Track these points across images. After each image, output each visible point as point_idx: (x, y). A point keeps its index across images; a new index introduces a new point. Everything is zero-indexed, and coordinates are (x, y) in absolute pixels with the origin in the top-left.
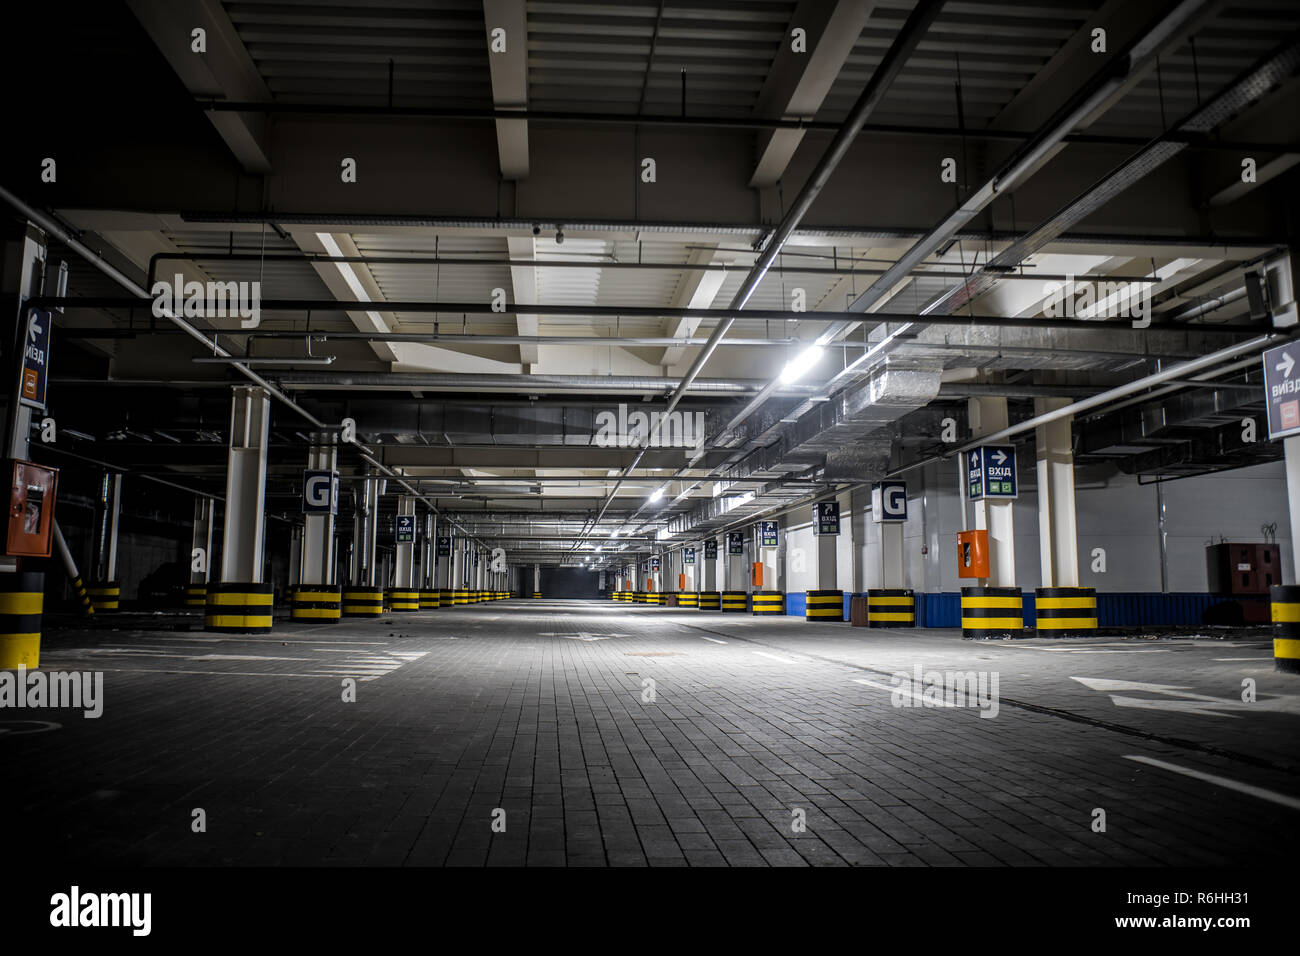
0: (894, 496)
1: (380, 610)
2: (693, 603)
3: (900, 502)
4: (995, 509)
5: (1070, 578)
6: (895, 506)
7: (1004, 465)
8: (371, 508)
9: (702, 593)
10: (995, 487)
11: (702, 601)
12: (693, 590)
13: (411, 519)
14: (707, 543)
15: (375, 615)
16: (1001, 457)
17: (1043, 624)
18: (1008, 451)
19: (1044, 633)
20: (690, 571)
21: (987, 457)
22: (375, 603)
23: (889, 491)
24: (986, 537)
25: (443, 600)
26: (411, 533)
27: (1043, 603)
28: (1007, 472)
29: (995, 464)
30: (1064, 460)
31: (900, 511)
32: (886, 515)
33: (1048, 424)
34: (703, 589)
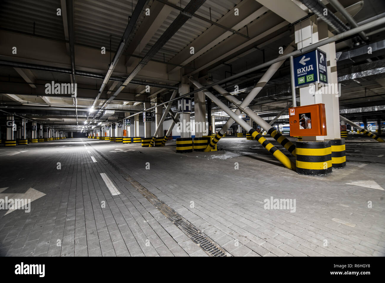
0: (120, 124)
1: (27, 143)
2: (109, 139)
3: (121, 125)
4: (128, 127)
5: (138, 136)
6: (120, 125)
7: (129, 121)
8: (24, 125)
9: (111, 137)
10: (127, 124)
11: (111, 139)
12: (109, 136)
13: (35, 126)
14: (113, 125)
15: (26, 144)
16: (128, 120)
17: (134, 141)
18: (130, 120)
19: (134, 143)
20: (108, 132)
21: (126, 120)
22: (26, 142)
23: (119, 123)
24: (127, 130)
25: (46, 140)
26: (35, 129)
27: (134, 139)
28: (129, 122)
29: (128, 121)
30: (138, 121)
31: (121, 126)
32: (118, 127)
33: (135, 115)
34: (111, 136)
